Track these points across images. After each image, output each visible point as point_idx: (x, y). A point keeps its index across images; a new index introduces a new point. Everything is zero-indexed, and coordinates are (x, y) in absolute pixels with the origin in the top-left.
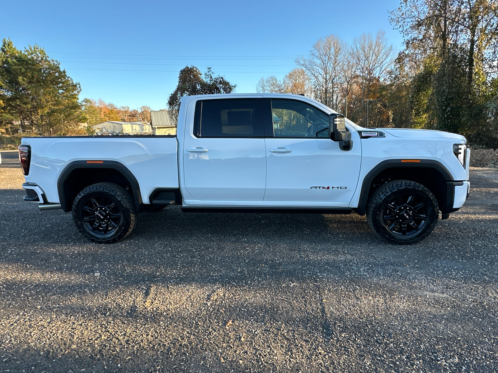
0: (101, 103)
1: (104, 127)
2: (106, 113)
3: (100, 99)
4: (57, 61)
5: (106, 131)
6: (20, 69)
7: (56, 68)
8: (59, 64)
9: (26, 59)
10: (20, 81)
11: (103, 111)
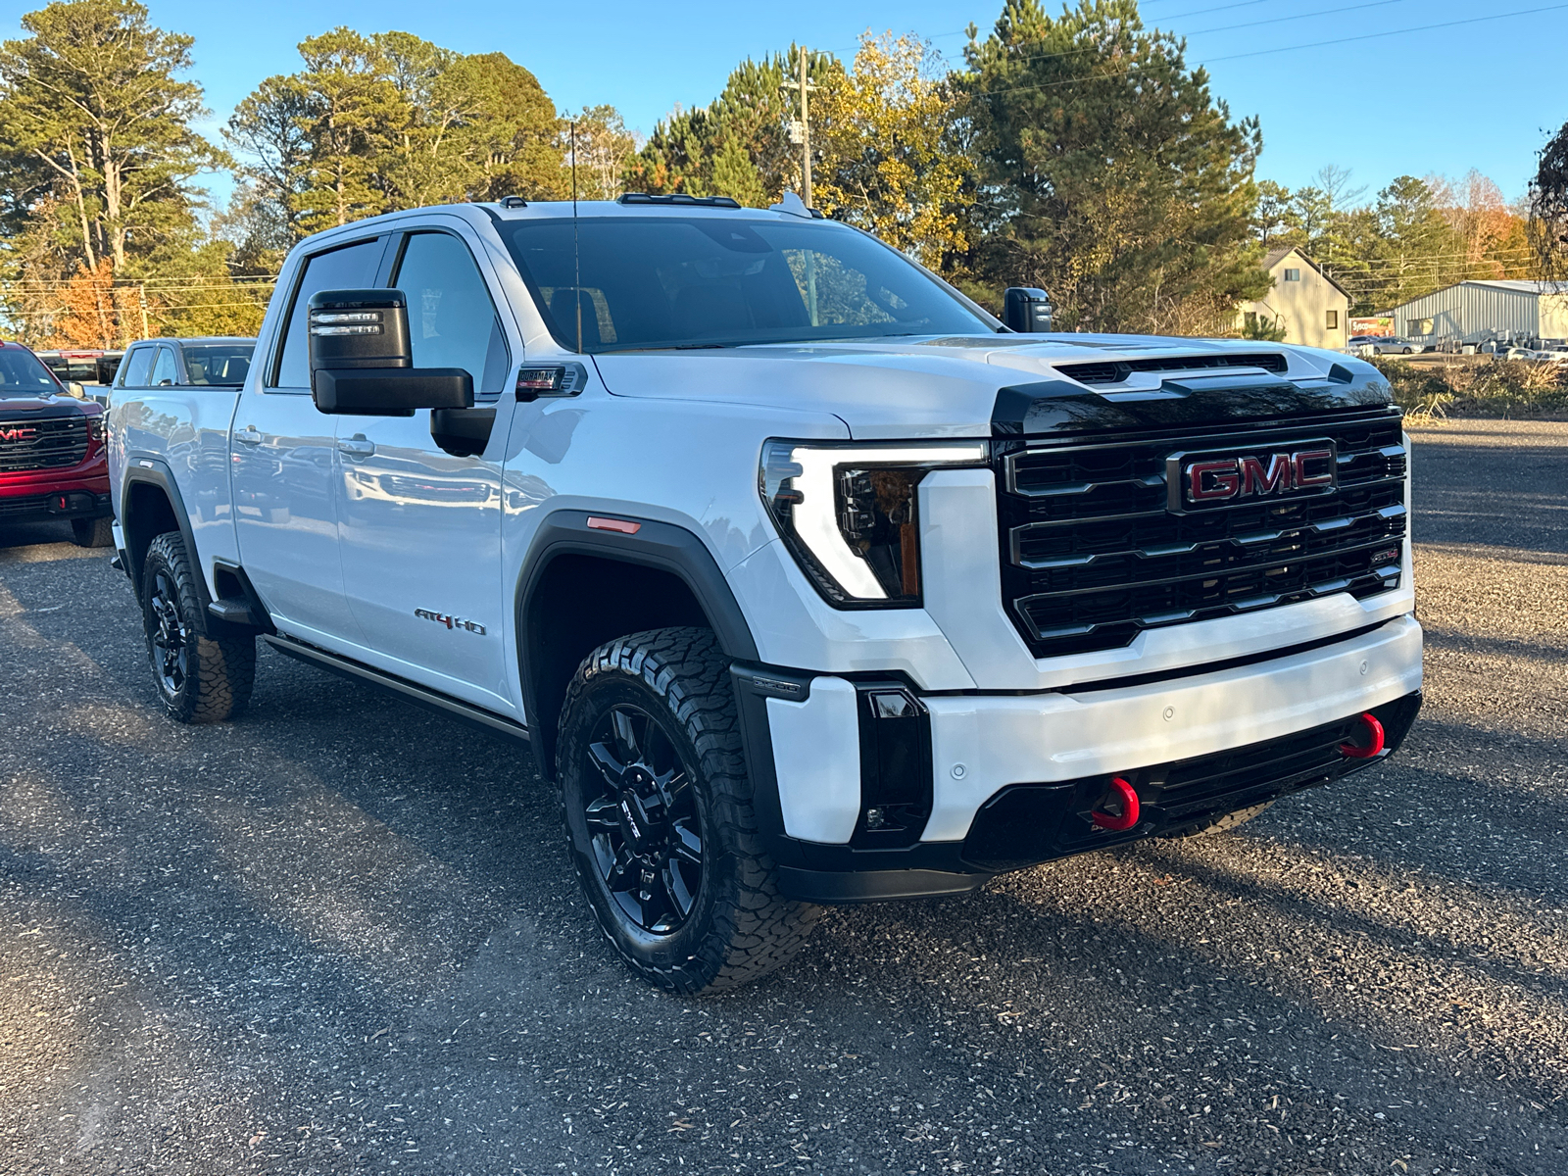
0: (1476, 191)
1: (1445, 314)
2: (1493, 242)
3: (1473, 173)
4: (1172, 40)
5: (1450, 330)
6: (1031, 97)
7: (1166, 69)
8: (1182, 49)
9: (1059, 53)
10: (1024, 144)
11: (1480, 231)
